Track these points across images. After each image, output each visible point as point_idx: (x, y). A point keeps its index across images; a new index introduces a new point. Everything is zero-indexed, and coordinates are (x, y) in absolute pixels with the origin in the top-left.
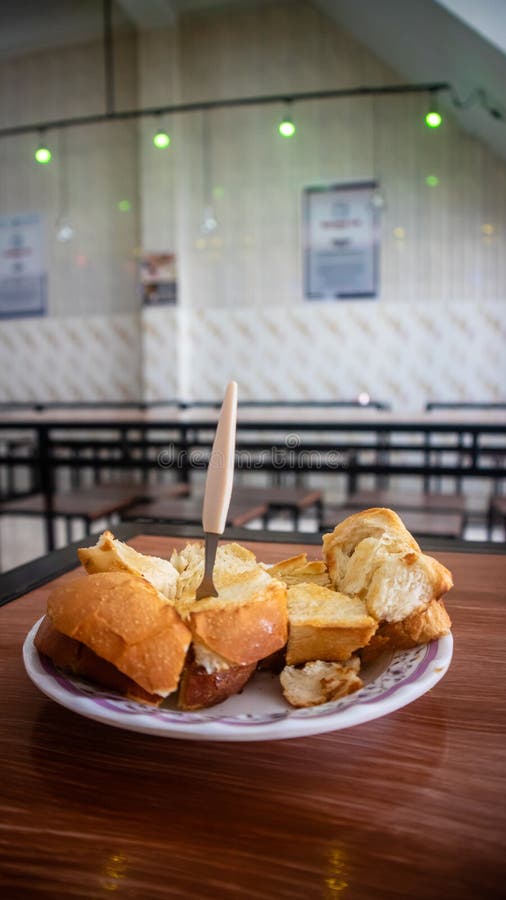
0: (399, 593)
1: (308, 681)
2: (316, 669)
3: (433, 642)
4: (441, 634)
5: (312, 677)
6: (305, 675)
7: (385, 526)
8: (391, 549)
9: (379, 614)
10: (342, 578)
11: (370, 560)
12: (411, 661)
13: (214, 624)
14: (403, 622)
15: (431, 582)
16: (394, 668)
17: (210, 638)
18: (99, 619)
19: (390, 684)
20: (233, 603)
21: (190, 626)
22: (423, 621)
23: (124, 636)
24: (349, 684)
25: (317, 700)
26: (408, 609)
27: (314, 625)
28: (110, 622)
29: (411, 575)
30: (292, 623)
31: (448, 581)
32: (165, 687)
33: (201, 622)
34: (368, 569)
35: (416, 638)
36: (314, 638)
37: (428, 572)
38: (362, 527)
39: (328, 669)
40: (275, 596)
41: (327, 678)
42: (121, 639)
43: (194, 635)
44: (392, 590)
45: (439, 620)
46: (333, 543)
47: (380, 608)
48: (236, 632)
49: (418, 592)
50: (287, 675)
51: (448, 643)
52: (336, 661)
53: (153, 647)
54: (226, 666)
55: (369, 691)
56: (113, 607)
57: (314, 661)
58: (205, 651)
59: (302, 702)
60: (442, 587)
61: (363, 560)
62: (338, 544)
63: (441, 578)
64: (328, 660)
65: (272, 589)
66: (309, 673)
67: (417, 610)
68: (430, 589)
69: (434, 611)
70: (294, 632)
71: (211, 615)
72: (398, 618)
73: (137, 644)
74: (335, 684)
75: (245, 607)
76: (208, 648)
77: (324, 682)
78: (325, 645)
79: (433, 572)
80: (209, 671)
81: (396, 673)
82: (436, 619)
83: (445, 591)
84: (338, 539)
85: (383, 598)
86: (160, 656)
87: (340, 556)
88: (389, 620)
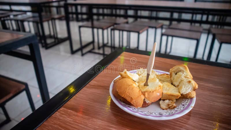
0: (186, 89)
1: (165, 104)
2: (167, 101)
3: (192, 98)
4: (193, 97)
5: (166, 103)
6: (165, 102)
7: (185, 70)
8: (186, 77)
9: (181, 93)
10: (173, 79)
11: (180, 79)
12: (187, 103)
13: (149, 94)
14: (186, 94)
15: (193, 87)
16: (183, 103)
17: (148, 97)
18: (127, 93)
19: (182, 109)
20: (152, 90)
21: (144, 95)
22: (190, 94)
23: (132, 97)
24: (174, 106)
25: (167, 108)
26: (187, 92)
27: (168, 94)
28: (130, 94)
29: (189, 85)
30: (163, 93)
31: (197, 87)
32: (139, 106)
33: (146, 94)
34: (180, 81)
35: (188, 97)
36: (167, 96)
37: (193, 85)
38: (179, 68)
39: (169, 102)
40: (160, 88)
41: (169, 104)
42: (132, 98)
43: (145, 97)
44: (185, 88)
45: (194, 94)
46: (172, 71)
47: (182, 92)
48: (153, 96)
49: (190, 89)
50: (161, 102)
51: (195, 99)
52: (171, 100)
53: (137, 99)
54: (150, 102)
55: (178, 109)
56: (130, 91)
57: (167, 100)
58: (146, 99)
59: (164, 108)
60: (195, 89)
61: (179, 78)
62: (173, 71)
63: (195, 86)
64: (169, 100)
65: (160, 86)
66: (166, 102)
67: (189, 92)
68: (193, 89)
69: (193, 93)
70: (163, 94)
71: (148, 92)
72: (185, 94)
73: (135, 99)
74: (171, 106)
75: (155, 91)
76: (147, 99)
77: (168, 105)
78: (170, 97)
79: (194, 85)
80: (147, 103)
81: (183, 105)
82: (193, 94)
83: (196, 89)
84: (173, 70)
85: (183, 90)
86: (139, 101)
87: (173, 74)
88: (183, 94)
